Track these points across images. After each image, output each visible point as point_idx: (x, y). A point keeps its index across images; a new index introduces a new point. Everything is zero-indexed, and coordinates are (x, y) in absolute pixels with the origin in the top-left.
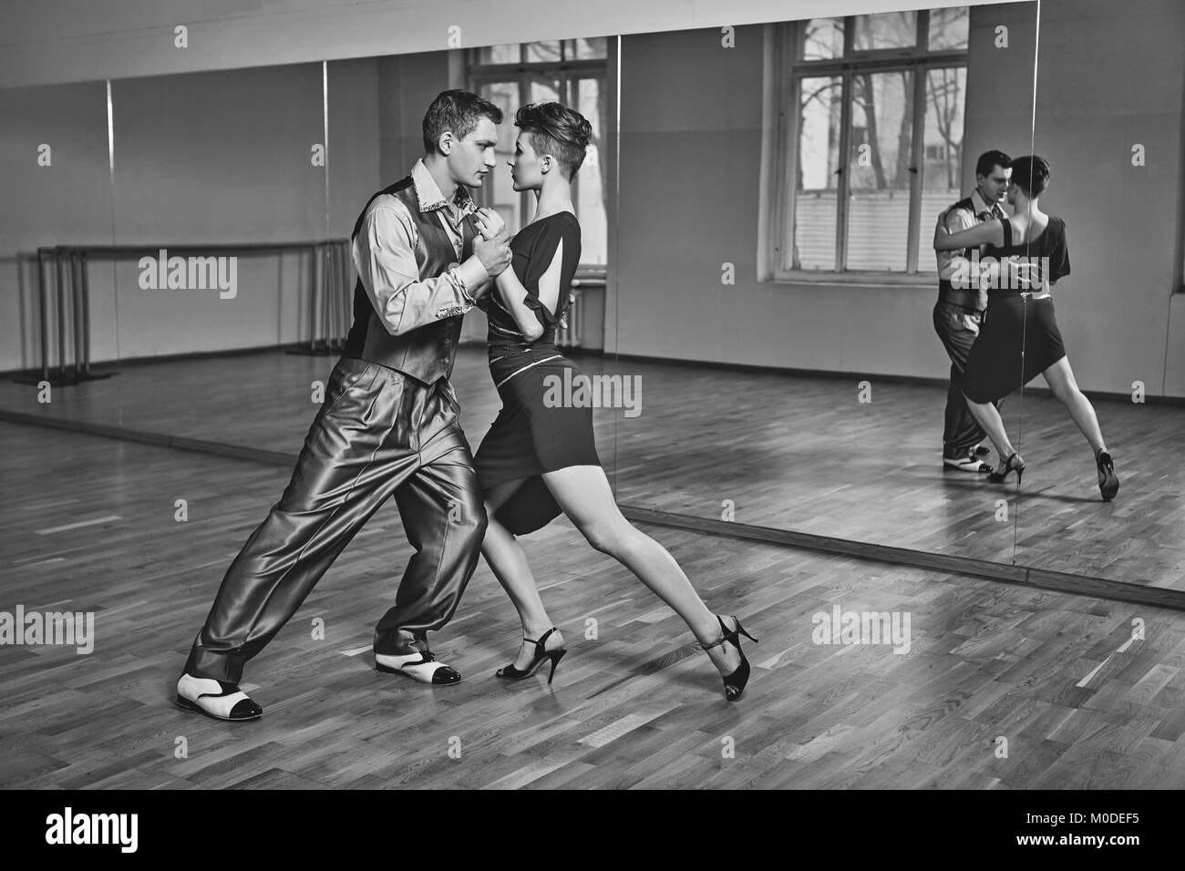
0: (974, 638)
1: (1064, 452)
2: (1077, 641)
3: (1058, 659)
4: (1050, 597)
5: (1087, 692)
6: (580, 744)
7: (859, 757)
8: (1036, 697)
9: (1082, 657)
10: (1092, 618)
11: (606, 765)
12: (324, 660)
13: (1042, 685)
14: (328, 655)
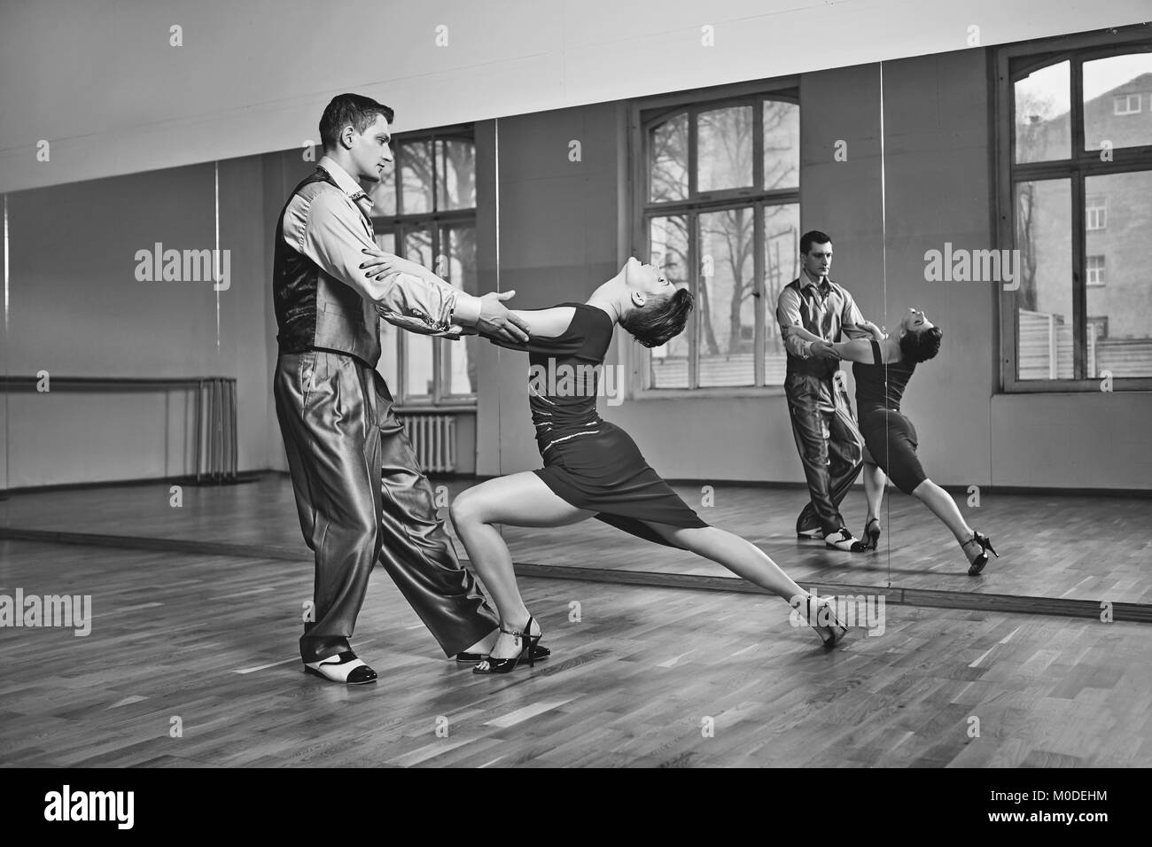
0: (863, 640)
1: (912, 525)
2: (961, 637)
3: (947, 649)
4: (925, 611)
5: (979, 671)
6: (486, 726)
7: (770, 723)
8: (933, 675)
9: (969, 648)
10: (970, 623)
11: (515, 740)
12: (219, 677)
13: (936, 667)
14: (221, 673)
